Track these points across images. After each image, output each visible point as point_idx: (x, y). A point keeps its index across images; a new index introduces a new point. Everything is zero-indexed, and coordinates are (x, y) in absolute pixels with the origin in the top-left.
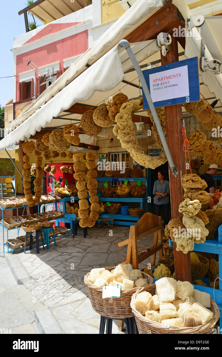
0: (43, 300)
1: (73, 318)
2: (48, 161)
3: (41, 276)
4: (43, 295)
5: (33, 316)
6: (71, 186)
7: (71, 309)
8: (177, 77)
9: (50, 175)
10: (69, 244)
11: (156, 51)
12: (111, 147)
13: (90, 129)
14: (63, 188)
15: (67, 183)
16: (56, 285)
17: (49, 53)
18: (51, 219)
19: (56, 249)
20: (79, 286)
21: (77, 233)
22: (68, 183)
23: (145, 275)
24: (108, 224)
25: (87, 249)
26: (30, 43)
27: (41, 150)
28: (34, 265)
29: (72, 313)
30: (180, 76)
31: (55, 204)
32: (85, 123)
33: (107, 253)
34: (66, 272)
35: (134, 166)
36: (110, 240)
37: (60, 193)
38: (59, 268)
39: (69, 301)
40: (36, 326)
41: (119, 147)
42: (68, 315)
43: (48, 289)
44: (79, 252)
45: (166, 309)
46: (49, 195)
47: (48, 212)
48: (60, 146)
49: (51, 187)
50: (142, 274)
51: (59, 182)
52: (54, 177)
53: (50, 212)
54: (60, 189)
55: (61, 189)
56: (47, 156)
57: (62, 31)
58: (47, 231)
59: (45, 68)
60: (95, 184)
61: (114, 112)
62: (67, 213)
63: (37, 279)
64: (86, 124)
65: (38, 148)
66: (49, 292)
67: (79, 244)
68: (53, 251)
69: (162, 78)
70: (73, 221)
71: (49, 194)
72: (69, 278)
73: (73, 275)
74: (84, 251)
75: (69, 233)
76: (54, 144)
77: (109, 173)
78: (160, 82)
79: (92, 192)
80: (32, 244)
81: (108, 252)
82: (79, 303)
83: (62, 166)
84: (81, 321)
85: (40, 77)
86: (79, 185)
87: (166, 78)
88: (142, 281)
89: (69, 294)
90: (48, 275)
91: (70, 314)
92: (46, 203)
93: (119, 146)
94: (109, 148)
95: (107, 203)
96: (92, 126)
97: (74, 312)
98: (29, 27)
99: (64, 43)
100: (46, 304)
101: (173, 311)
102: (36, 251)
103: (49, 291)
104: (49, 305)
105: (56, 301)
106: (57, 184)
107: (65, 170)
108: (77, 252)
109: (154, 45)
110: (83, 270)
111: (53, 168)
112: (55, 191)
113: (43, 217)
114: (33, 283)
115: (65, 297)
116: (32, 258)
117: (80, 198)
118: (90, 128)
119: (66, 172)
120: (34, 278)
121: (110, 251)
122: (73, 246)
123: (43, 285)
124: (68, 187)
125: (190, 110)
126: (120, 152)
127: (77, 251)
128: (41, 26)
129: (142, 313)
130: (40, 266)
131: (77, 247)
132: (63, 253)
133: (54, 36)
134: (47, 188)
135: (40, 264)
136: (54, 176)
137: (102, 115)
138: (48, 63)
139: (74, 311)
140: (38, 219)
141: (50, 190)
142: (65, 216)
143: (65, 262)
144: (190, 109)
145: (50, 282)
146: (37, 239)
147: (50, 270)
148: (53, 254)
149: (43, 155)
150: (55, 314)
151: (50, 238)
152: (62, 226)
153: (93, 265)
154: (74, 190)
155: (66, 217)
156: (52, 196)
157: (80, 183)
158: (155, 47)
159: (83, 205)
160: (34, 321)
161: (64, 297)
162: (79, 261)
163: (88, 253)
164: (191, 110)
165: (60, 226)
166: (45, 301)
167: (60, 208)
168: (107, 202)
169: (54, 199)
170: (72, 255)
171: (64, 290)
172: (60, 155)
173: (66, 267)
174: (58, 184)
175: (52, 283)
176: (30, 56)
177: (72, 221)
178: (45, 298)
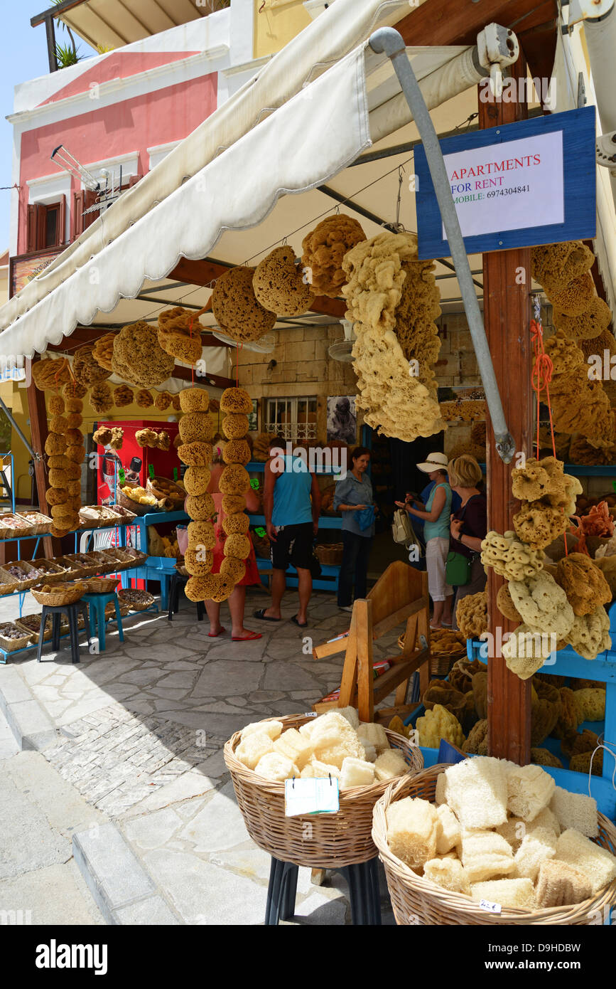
0: (93, 795)
1: (182, 848)
2: (103, 414)
3: (88, 728)
4: (95, 780)
5: (67, 842)
6: (164, 484)
7: (174, 823)
8: (529, 165)
9: (108, 454)
10: (157, 636)
11: (469, 82)
12: (270, 383)
13: (240, 320)
14: (143, 489)
15: (152, 475)
16: (129, 753)
17: (110, 128)
18: (109, 569)
19: (123, 650)
20: (194, 756)
21: (179, 608)
22: (155, 474)
23: (396, 739)
24: (260, 585)
25: (207, 652)
26: (60, 101)
27: (87, 381)
28: (64, 694)
29: (179, 835)
30: (537, 162)
31: (119, 529)
32: (225, 301)
33: (261, 661)
34: (154, 717)
35: (329, 435)
36: (265, 626)
37: (134, 501)
38: (136, 705)
39: (168, 800)
40: (78, 872)
41: (292, 384)
42: (167, 840)
43: (108, 763)
44: (185, 660)
45: (484, 853)
46: (104, 505)
47: (102, 552)
48: (146, 371)
49: (110, 486)
50: (388, 735)
51: (130, 472)
52: (117, 459)
53: (105, 551)
54: (134, 490)
55: (136, 491)
56: (101, 402)
57: (146, 73)
58: (99, 603)
59: (99, 168)
60: (242, 480)
61: (320, 267)
62: (152, 553)
63: (75, 735)
64: (231, 304)
65: (79, 376)
66: (111, 773)
67: (185, 636)
68: (116, 656)
69: (480, 168)
70: (168, 576)
71: (103, 503)
72: (162, 732)
73: (173, 723)
74: (200, 657)
75: (157, 607)
76: (130, 364)
77: (263, 452)
78: (472, 180)
79: (232, 503)
80: (60, 636)
81: (266, 659)
82: (196, 804)
83: (141, 429)
84: (204, 858)
85: (84, 191)
86: (192, 478)
87: (492, 167)
88: (394, 760)
89: (167, 777)
90: (107, 724)
91: (174, 838)
92: (96, 528)
93: (292, 382)
94: (265, 386)
95: (256, 530)
96: (249, 308)
97: (184, 831)
98: (58, 61)
99: (153, 103)
100: (104, 807)
101: (505, 857)
102: (71, 657)
103: (110, 769)
104: (112, 811)
105: (131, 799)
106: (126, 476)
107: (149, 440)
108: (180, 660)
109: (465, 65)
110: (201, 708)
111: (117, 433)
112: (122, 496)
113: (89, 566)
114: (65, 747)
115: (157, 787)
116: (59, 675)
117: (192, 518)
118: (243, 315)
119: (151, 446)
120: (66, 732)
121: (268, 656)
122: (171, 642)
123: (93, 753)
124: (154, 485)
125: (543, 273)
126: (294, 397)
127: (181, 657)
128: (90, 58)
129: (410, 863)
130: (82, 696)
131: (180, 646)
132: (144, 661)
133: (124, 84)
134: (99, 488)
135: (82, 694)
136: (117, 455)
137: (284, 276)
138: (107, 157)
139: (184, 828)
140: (76, 570)
141: (106, 493)
142: (148, 562)
143: (150, 687)
144: (545, 269)
145: (113, 745)
146: (73, 623)
147: (110, 710)
148: (118, 665)
149: (90, 398)
150: (130, 839)
151: (107, 621)
152: (138, 589)
153: (226, 697)
154: (172, 494)
155: (148, 564)
156: (112, 508)
157: (194, 474)
158: (467, 70)
159: (199, 537)
160: (73, 856)
161: (152, 788)
162: (189, 684)
163: (211, 661)
164: (548, 272)
165: (133, 588)
166: (100, 798)
167: (133, 541)
168: (258, 527)
169: (119, 516)
170: (169, 666)
171: (152, 767)
172: (135, 400)
173: (155, 701)
174: (129, 476)
175: (118, 745)
176: (58, 135)
177: (164, 577)
178: (101, 789)
